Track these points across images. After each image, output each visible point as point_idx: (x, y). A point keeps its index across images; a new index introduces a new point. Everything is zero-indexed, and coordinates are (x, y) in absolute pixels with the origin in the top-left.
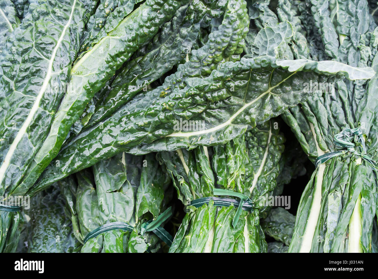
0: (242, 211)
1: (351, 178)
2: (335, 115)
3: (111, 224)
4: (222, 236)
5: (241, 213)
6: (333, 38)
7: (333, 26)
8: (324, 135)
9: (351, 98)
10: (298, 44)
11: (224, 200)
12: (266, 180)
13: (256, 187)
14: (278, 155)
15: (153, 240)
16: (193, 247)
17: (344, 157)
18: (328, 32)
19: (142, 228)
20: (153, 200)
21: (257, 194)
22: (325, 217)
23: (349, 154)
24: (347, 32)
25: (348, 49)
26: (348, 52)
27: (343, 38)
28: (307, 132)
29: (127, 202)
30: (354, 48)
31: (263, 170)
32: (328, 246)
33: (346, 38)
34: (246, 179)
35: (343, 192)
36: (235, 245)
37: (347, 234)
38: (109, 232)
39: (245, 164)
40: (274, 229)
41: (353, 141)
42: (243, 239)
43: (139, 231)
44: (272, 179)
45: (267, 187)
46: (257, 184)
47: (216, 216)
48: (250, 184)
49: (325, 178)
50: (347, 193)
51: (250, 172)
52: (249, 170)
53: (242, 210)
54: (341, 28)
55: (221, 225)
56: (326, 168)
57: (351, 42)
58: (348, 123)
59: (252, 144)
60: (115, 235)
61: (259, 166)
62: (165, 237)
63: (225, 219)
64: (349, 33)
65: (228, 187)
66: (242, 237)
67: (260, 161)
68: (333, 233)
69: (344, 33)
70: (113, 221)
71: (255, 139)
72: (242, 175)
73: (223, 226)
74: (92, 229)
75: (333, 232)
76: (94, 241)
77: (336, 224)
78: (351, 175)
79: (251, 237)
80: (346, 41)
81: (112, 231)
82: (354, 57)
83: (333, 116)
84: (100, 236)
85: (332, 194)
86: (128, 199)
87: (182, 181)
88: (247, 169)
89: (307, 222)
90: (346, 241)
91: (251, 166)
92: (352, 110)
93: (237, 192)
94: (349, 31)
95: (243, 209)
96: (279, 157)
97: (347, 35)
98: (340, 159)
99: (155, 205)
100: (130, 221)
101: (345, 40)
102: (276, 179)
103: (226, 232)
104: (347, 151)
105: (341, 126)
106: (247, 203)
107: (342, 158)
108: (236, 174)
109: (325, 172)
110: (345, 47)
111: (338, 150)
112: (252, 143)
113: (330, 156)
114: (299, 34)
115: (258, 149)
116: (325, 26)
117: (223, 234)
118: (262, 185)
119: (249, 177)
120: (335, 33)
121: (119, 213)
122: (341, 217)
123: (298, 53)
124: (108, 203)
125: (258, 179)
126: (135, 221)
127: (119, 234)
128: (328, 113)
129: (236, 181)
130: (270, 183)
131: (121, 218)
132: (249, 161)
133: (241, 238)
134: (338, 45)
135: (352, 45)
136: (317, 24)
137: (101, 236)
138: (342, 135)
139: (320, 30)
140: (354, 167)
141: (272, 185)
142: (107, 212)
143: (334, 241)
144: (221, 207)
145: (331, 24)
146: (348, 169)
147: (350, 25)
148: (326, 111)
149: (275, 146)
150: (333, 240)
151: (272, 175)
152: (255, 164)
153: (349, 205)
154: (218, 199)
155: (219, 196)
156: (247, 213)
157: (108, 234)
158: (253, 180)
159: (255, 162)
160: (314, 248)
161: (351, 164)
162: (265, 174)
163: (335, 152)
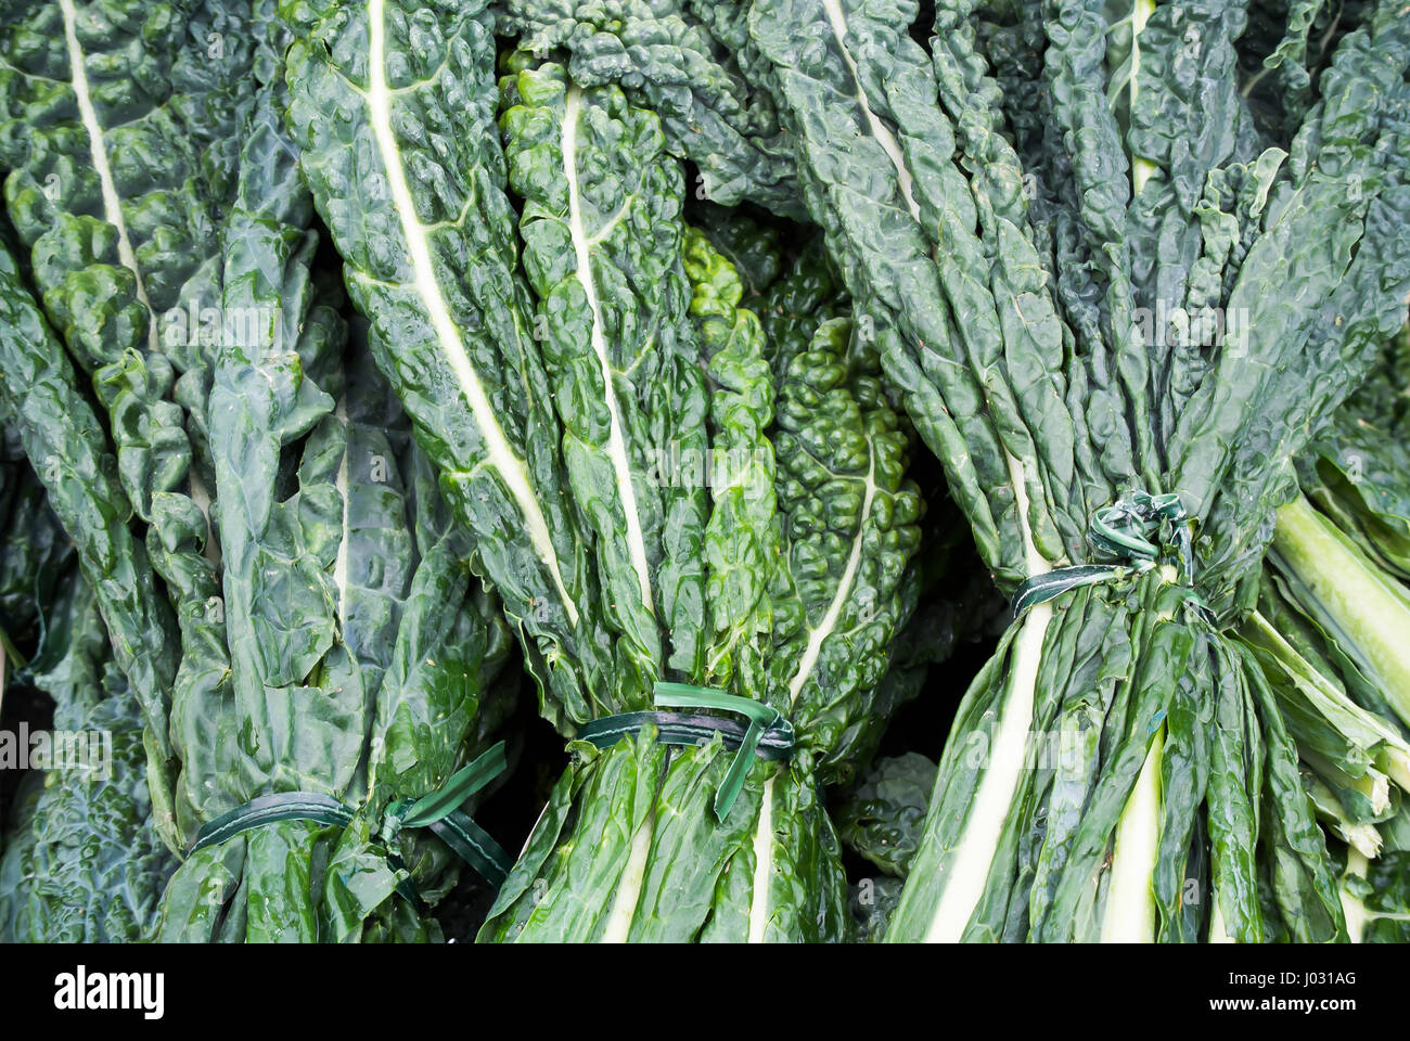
0: (756, 763)
1: (1138, 664)
2: (1099, 440)
3: (278, 798)
4: (676, 851)
5: (749, 768)
6: (1115, 168)
7: (1116, 125)
8: (1057, 504)
9: (1155, 387)
10: (993, 175)
11: (693, 722)
12: (851, 652)
13: (815, 674)
14: (893, 561)
15: (430, 858)
16: (574, 885)
17: (1120, 587)
18: (1098, 147)
19: (388, 814)
20: (435, 720)
21: (814, 700)
22: (1039, 791)
23: (1135, 578)
24: (1163, 152)
25: (1161, 212)
26: (1158, 225)
27: (1144, 173)
28: (994, 488)
29: (342, 724)
30: (1182, 211)
31: (841, 617)
32: (1045, 890)
33: (1156, 172)
34: (777, 648)
35: (1106, 709)
36: (718, 883)
37: (1109, 856)
38: (267, 827)
39: (777, 594)
40: (878, 831)
41: (1154, 540)
42: (750, 860)
43: (377, 827)
44: (869, 646)
45: (853, 675)
46: (818, 664)
47: (660, 779)
48: (787, 669)
49: (1051, 656)
50: (1119, 715)
51: (792, 623)
52: (789, 617)
53: (754, 759)
54: (1142, 137)
55: (673, 811)
56: (1054, 620)
57: (1173, 190)
58: (1139, 471)
59: (803, 524)
60: (287, 841)
61: (829, 601)
62: (476, 850)
63: (689, 789)
64: (1168, 156)
65: (708, 676)
66: (747, 855)
67: (831, 582)
68: (1062, 849)
69: (1152, 155)
70: (282, 788)
71: (816, 505)
72: (760, 635)
73: (682, 815)
74: (213, 813)
75: (1063, 844)
76: (211, 859)
77: (1075, 818)
78: (1137, 653)
79: (779, 855)
80: (1152, 184)
81: (276, 825)
82: (1179, 244)
83: (1092, 444)
84: (236, 841)
85: (1075, 715)
86: (343, 711)
87: (554, 655)
88: (782, 613)
89: (972, 799)
90: (1104, 877)
91: (797, 602)
92: (1157, 427)
93: (740, 694)
94: (1169, 149)
95: (761, 754)
96: (897, 571)
97: (1162, 162)
98: (1106, 593)
99: (441, 736)
100: (348, 790)
101: (1151, 179)
102: (884, 647)
103: (689, 837)
104: (1131, 570)
105: (1115, 481)
106: (774, 734)
107: (1111, 590)
108: (736, 634)
109: (1049, 632)
110: (1149, 204)
111: (1098, 561)
112: (801, 519)
113: (1069, 580)
114: (1000, 139)
115: (823, 541)
116: (1089, 122)
117: (680, 841)
118: (833, 667)
119: (787, 640)
120: (1121, 151)
121: (308, 761)
122: (1096, 796)
123: (989, 209)
124: (273, 723)
125: (822, 648)
126: (365, 790)
127: (303, 836)
128: (1075, 430)
129: (735, 655)
130: (864, 660)
131: (314, 780)
132: (792, 585)
133: (744, 857)
134: (1125, 196)
135: (1175, 201)
136: (1063, 115)
137: (241, 839)
138: (1120, 515)
139: (1070, 135)
140: (1151, 627)
141: (870, 669)
142: (264, 753)
143: (1067, 873)
144: (681, 747)
145: (1107, 117)
146: (1130, 633)
147: (1172, 130)
148: (1068, 423)
149: (884, 531)
150: (1062, 870)
151: (872, 632)
152: (815, 596)
153: (1125, 756)
154: (672, 717)
155: (677, 710)
156: (772, 771)
157: (261, 836)
158: (803, 651)
159: (813, 586)
160: (993, 891)
161: (1141, 615)
162: (847, 630)
163: (1089, 570)
